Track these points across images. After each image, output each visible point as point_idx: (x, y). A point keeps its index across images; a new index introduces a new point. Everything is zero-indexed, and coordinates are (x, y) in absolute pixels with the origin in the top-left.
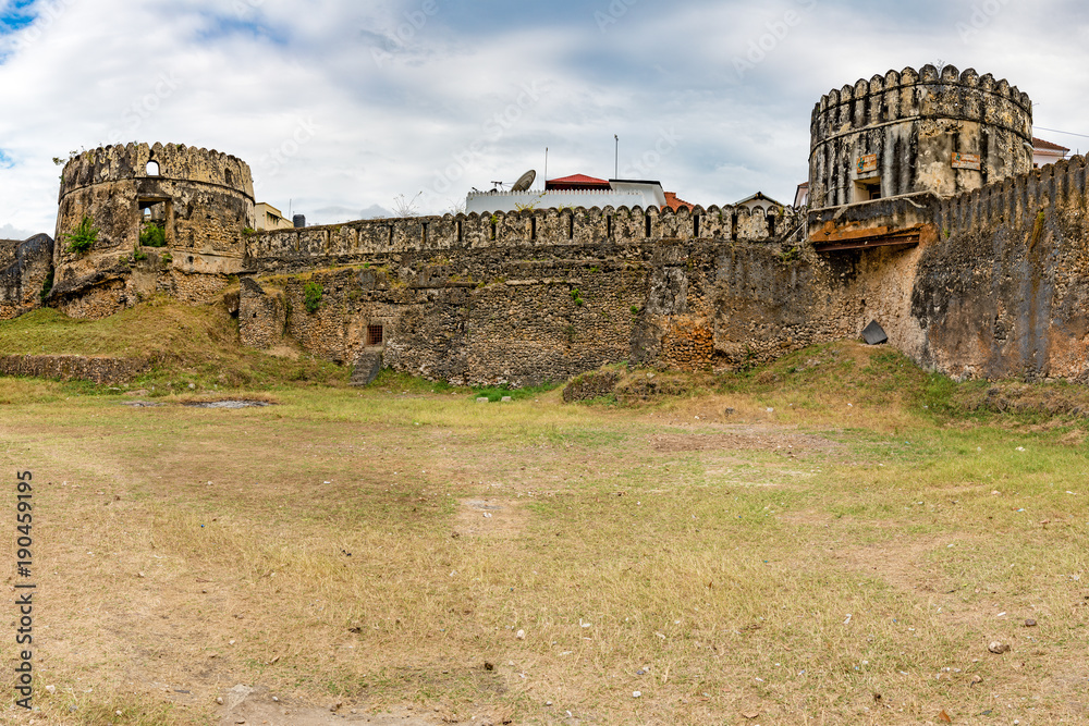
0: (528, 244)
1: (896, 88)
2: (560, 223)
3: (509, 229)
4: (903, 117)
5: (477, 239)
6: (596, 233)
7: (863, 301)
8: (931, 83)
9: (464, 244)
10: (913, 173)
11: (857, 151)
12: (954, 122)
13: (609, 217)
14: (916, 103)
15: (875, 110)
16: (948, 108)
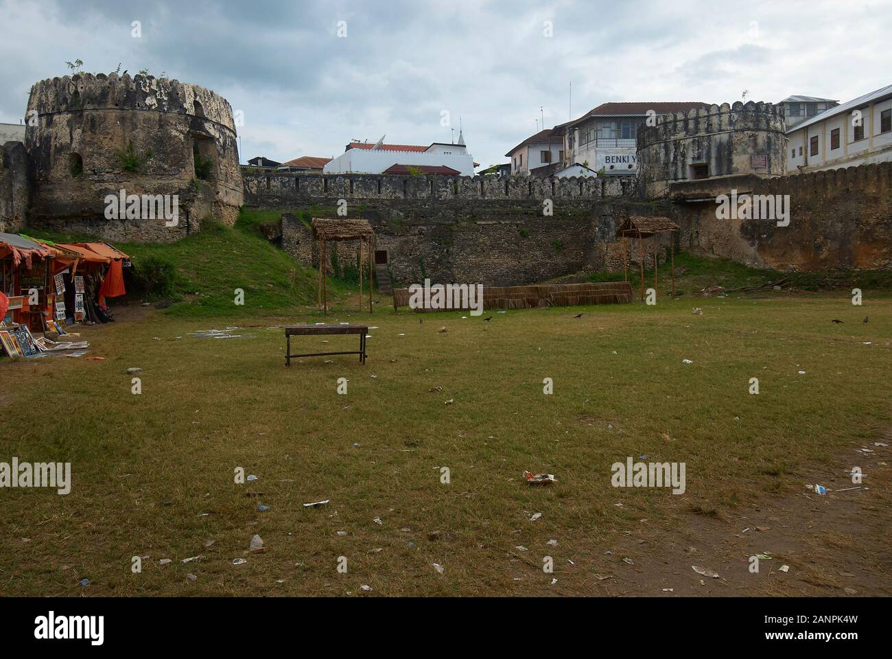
0: (480, 198)
1: (717, 114)
2: (500, 185)
3: (467, 187)
4: (722, 131)
5: (445, 193)
6: (522, 192)
7: (697, 232)
8: (739, 111)
9: (437, 196)
10: (730, 161)
11: (691, 148)
12: (754, 133)
13: (530, 183)
14: (731, 123)
15: (703, 126)
16: (751, 125)
